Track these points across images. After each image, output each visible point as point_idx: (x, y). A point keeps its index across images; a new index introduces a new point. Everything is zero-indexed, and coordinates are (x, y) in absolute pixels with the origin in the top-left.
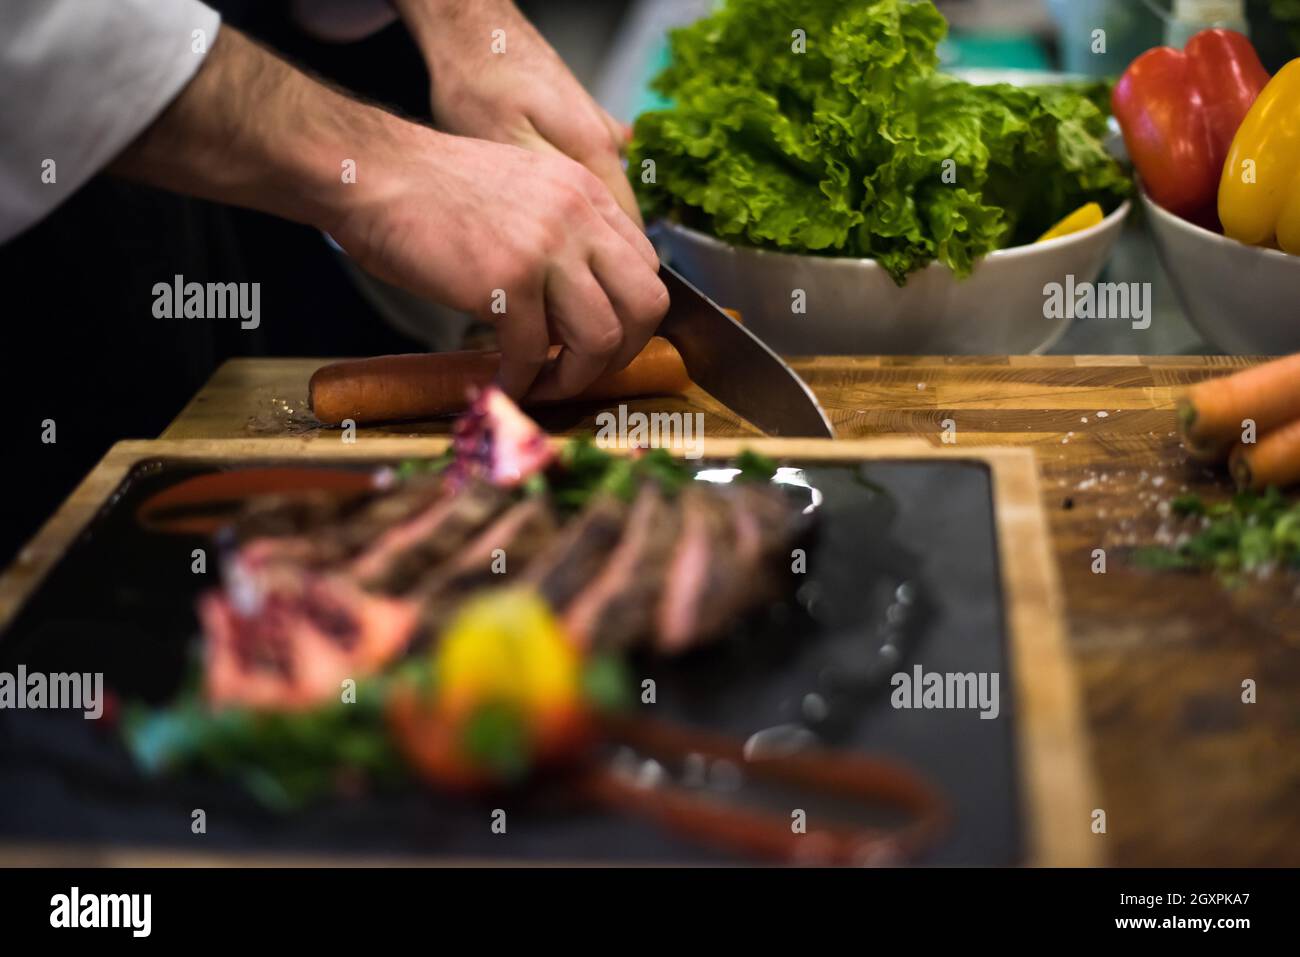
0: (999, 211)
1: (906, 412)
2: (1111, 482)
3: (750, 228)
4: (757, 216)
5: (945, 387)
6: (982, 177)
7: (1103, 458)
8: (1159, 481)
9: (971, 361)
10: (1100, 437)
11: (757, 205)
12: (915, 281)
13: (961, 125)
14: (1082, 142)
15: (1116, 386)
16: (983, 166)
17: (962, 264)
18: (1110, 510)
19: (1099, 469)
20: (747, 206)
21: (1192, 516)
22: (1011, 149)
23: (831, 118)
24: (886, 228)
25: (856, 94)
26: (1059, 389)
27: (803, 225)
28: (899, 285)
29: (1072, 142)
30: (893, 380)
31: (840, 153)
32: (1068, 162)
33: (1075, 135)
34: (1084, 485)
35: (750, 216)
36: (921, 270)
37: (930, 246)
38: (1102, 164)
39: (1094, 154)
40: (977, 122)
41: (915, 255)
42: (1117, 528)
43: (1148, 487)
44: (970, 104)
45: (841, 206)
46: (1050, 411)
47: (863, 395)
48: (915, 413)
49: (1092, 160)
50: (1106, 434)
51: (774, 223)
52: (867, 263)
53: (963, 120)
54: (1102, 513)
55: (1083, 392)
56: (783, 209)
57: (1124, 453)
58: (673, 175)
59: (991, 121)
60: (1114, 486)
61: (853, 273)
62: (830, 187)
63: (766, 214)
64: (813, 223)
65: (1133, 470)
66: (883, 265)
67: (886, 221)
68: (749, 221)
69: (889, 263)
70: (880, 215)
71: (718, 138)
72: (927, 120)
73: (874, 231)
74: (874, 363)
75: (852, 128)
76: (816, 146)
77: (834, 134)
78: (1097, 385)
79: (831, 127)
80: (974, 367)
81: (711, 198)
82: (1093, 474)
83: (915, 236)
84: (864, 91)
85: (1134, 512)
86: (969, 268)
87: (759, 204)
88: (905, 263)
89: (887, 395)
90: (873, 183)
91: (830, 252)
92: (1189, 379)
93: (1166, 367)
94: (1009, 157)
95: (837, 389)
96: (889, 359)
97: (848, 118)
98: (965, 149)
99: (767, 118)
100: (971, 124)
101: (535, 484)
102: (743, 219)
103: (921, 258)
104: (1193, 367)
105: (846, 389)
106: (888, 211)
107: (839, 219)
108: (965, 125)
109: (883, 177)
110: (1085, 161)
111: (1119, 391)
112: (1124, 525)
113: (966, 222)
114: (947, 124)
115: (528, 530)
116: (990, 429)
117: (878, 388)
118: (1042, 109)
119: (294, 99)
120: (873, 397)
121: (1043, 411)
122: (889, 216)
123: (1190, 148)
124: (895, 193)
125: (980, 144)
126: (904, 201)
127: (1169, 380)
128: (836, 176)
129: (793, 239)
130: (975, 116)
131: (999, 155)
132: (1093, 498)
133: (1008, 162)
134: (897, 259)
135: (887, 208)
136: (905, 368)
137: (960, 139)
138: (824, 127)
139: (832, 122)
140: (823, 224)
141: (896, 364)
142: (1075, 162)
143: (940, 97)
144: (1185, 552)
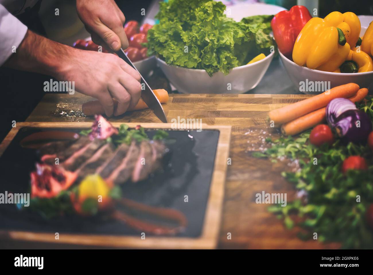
0: (236, 58)
1: (209, 111)
2: (253, 133)
3: (174, 62)
4: (175, 59)
5: (220, 104)
6: (233, 48)
7: (253, 125)
8: (264, 133)
9: (229, 96)
10: (254, 119)
11: (175, 56)
12: (215, 76)
13: (228, 34)
14: (262, 36)
15: (263, 104)
16: (233, 46)
17: (226, 71)
18: (251, 141)
19: (251, 129)
20: (173, 56)
21: (270, 143)
22: (240, 41)
23: (193, 34)
24: (207, 62)
25: (200, 28)
26: (248, 104)
27: (187, 62)
28: (211, 77)
29: (259, 36)
30: (208, 101)
31: (195, 43)
32: (258, 42)
33: (260, 34)
34: (246, 134)
35: (174, 59)
36: (217, 73)
37: (219, 67)
38: (267, 42)
39: (265, 39)
40: (232, 33)
41: (215, 69)
42: (251, 146)
43: (262, 134)
44: (231, 28)
45: (196, 57)
46: (244, 111)
47: (199, 106)
48: (211, 112)
49: (264, 41)
50: (256, 118)
51: (180, 60)
52: (204, 71)
53: (229, 33)
54: (248, 142)
55: (254, 105)
56: (183, 56)
57: (259, 124)
58: (156, 46)
59: (236, 33)
60: (253, 134)
61: (200, 73)
62: (192, 53)
63: (178, 58)
64: (189, 61)
65: (259, 129)
66: (207, 71)
67: (207, 61)
68: (173, 60)
69: (208, 71)
70: (206, 59)
71: (167, 37)
72: (221, 31)
73: (204, 63)
74: (204, 96)
75: (199, 36)
76: (190, 42)
77: (194, 39)
78: (258, 103)
79: (193, 37)
80: (229, 98)
81: (165, 53)
82: (249, 130)
83: (215, 64)
84: (202, 27)
85: (256, 142)
86: (228, 72)
87: (176, 56)
88: (212, 71)
89: (205, 106)
90: (203, 51)
91: (194, 68)
92: (281, 102)
93: (277, 98)
94: (240, 43)
95: (193, 104)
96: (208, 95)
97: (198, 34)
98: (229, 41)
99: (180, 32)
100: (231, 34)
101: (109, 140)
102: (172, 60)
103: (216, 69)
104: (284, 98)
105: (196, 104)
106: (207, 58)
107: (196, 60)
108: (229, 34)
109: (206, 50)
110: (262, 41)
111: (263, 105)
112: (253, 145)
113: (227, 61)
114: (225, 33)
115: (106, 152)
116: (228, 117)
117: (204, 104)
118: (249, 30)
119: (44, 46)
120: (202, 106)
121: (242, 111)
122: (208, 59)
123: (288, 38)
124: (210, 53)
125: (232, 39)
126: (213, 54)
127: (276, 102)
128: (195, 50)
129: (184, 65)
130: (232, 32)
131: (238, 42)
132: (247, 137)
133: (240, 44)
134: (210, 70)
135: (208, 57)
136: (211, 98)
137: (228, 38)
138: (192, 37)
139: (194, 36)
140: (192, 61)
141: (210, 96)
142: (259, 42)
143: (224, 25)
144: (265, 153)
